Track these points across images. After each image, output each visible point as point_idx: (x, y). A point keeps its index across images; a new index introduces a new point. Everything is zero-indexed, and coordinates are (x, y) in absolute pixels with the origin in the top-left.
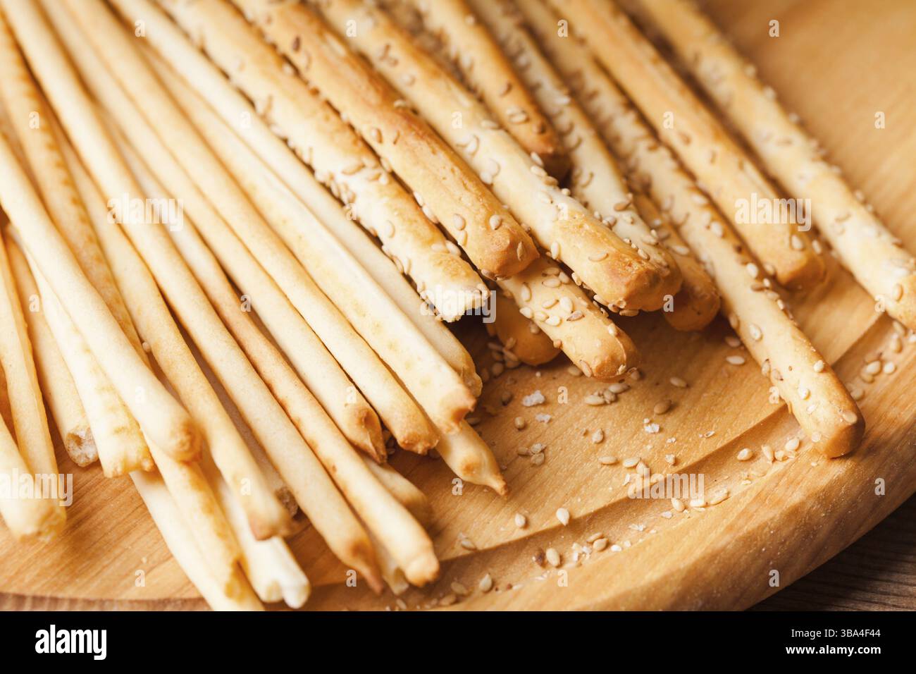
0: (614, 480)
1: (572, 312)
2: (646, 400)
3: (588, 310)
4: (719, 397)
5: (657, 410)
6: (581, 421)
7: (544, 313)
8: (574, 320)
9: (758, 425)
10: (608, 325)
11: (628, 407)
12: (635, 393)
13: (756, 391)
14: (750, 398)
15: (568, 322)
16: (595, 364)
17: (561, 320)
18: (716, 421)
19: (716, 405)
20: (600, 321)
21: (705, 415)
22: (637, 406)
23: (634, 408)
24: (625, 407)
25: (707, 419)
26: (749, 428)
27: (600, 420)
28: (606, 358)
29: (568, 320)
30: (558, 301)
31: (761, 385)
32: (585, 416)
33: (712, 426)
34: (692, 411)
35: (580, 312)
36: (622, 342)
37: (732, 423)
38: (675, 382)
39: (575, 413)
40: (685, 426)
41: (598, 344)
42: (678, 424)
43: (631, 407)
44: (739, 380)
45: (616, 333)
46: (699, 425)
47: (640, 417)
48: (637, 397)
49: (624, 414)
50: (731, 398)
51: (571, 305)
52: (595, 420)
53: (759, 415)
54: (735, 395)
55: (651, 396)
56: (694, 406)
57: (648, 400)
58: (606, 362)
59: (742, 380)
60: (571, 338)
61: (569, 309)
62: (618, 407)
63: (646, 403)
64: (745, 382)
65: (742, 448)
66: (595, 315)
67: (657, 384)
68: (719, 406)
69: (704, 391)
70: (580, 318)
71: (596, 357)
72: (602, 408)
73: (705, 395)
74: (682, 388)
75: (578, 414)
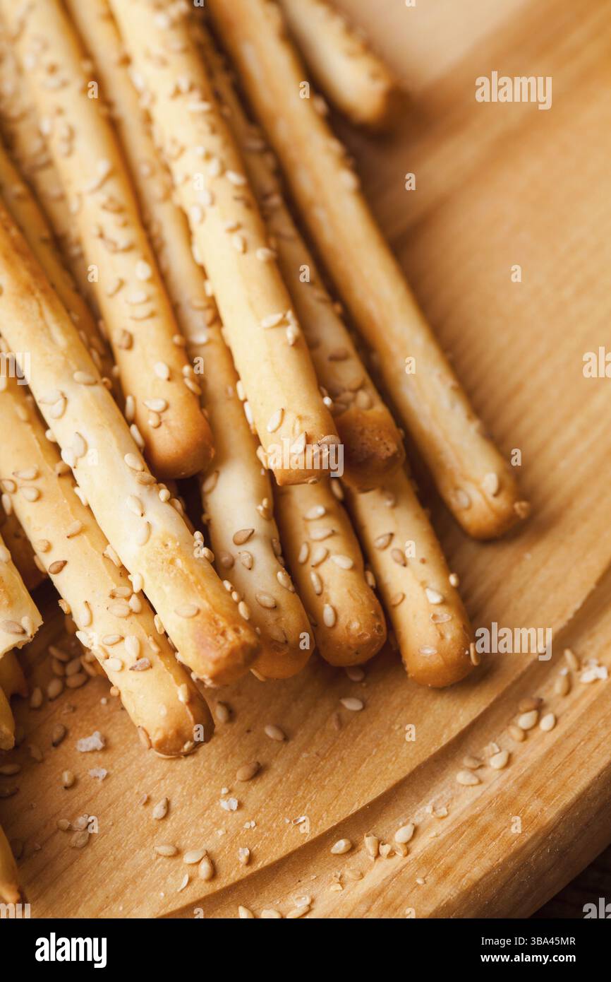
0: (170, 880)
1: (138, 659)
2: (230, 756)
3: (158, 658)
4: (322, 760)
5: (240, 774)
6: (144, 780)
7: (105, 650)
8: (139, 671)
9: (364, 809)
10: (179, 685)
11: (206, 764)
12: (219, 742)
13: (370, 755)
14: (360, 766)
15: (132, 671)
16: (156, 737)
17: (123, 667)
18: (312, 797)
19: (316, 772)
20: (172, 676)
21: (298, 788)
22: (218, 763)
23: (213, 767)
24: (202, 763)
25: (300, 794)
26: (350, 813)
27: (168, 781)
28: (171, 732)
29: (131, 669)
30: (122, 638)
31: (378, 745)
32: (150, 773)
33: (306, 805)
34: (284, 779)
35: (147, 661)
36: (193, 713)
37: (331, 804)
38: (270, 732)
39: (140, 768)
40: (271, 803)
41: (163, 712)
42: (263, 798)
43: (210, 766)
44: (351, 735)
45: (187, 700)
46: (288, 803)
47: (218, 782)
48: (220, 750)
49: (199, 775)
50: (336, 763)
51: (138, 649)
52: (163, 781)
53: (366, 794)
54: (342, 759)
55: (237, 749)
56: (288, 771)
57: (233, 756)
58: (170, 737)
59: (355, 737)
60: (132, 693)
61: (134, 655)
62: (194, 764)
63: (229, 761)
64: (358, 739)
65: (339, 838)
66: (166, 666)
67: (249, 731)
68: (319, 775)
69: (305, 748)
70: (146, 669)
71: (158, 729)
72: (174, 763)
73: (305, 755)
74: (278, 741)
75: (143, 769)
